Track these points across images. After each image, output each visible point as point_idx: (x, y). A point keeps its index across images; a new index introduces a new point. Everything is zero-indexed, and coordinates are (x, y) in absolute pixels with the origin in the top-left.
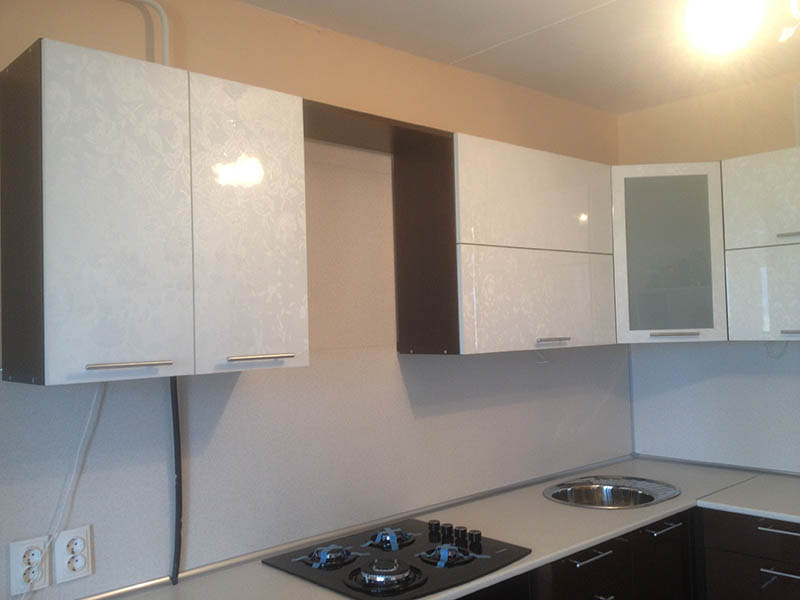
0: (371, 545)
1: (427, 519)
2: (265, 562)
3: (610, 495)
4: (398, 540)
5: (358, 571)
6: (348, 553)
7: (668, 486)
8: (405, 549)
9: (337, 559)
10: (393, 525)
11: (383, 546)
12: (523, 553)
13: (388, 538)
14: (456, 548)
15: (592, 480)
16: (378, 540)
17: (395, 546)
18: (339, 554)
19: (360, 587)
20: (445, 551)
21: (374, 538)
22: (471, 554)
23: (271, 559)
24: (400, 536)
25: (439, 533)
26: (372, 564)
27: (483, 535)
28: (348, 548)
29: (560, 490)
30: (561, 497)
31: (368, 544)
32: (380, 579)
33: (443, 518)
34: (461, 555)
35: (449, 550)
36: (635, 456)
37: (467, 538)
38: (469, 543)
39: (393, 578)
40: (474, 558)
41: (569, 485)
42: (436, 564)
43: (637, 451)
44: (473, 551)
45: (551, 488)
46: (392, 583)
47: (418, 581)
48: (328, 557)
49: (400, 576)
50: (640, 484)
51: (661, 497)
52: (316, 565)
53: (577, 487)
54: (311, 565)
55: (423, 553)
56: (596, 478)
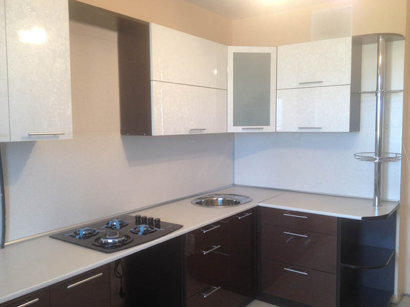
0: (106, 227)
1: (134, 215)
2: (50, 237)
3: (221, 202)
4: (120, 224)
5: (99, 238)
6: (94, 231)
7: (247, 197)
8: (123, 228)
9: (89, 233)
10: (117, 218)
11: (112, 227)
12: (180, 227)
13: (115, 224)
14: (147, 226)
15: (214, 196)
16: (110, 225)
17: (118, 227)
18: (90, 231)
19: (100, 245)
20: (142, 228)
21: (108, 224)
22: (155, 229)
23: (55, 235)
24: (121, 222)
25: (140, 220)
26: (106, 235)
27: (161, 220)
28: (95, 229)
29: (199, 201)
30: (200, 203)
31: (104, 227)
32: (110, 241)
33: (142, 214)
34: (150, 229)
35: (145, 227)
36: (234, 185)
37: (154, 222)
38: (154, 224)
39: (117, 240)
41: (203, 199)
42: (138, 234)
43: (236, 183)
44: (156, 227)
45: (196, 199)
46: (116, 243)
47: (128, 241)
48: (84, 233)
49: (120, 239)
50: (236, 197)
51: (244, 202)
52: (78, 237)
53: (207, 199)
54: (75, 237)
55: (132, 229)
56: (216, 195)
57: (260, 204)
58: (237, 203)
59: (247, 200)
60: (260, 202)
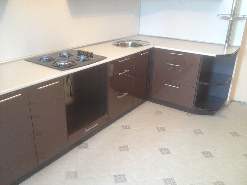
0: (59, 56)
1: (77, 50)
2: (25, 60)
3: (131, 45)
4: (68, 55)
5: (56, 62)
6: (52, 58)
8: (70, 57)
9: (49, 59)
10: (66, 51)
11: (63, 56)
12: (105, 58)
13: (65, 54)
14: (85, 56)
15: (126, 41)
18: (50, 58)
19: (56, 66)
21: (61, 54)
22: (90, 58)
23: (28, 59)
24: (68, 54)
25: (80, 53)
26: (60, 60)
27: (93, 54)
29: (117, 43)
30: (117, 45)
31: (58, 56)
32: (63, 64)
33: (82, 50)
34: (87, 58)
35: (83, 57)
36: (139, 35)
37: (89, 54)
38: (89, 56)
39: (66, 63)
40: (90, 59)
41: (120, 42)
42: (79, 61)
43: (140, 33)
44: (90, 57)
45: (114, 42)
46: (66, 65)
47: (74, 64)
48: (46, 58)
49: (69, 63)
50: (140, 42)
52: (42, 61)
53: (122, 43)
54: (41, 61)
55: (76, 58)
56: (128, 40)
57: (155, 47)
58: (140, 45)
59: (147, 44)
60: (155, 45)
